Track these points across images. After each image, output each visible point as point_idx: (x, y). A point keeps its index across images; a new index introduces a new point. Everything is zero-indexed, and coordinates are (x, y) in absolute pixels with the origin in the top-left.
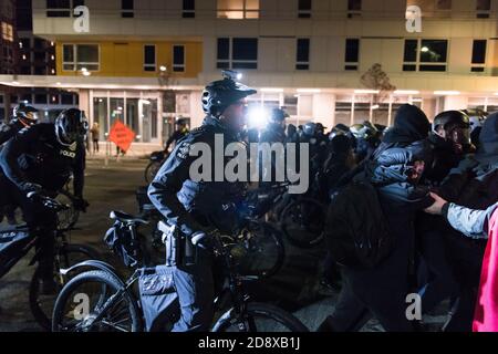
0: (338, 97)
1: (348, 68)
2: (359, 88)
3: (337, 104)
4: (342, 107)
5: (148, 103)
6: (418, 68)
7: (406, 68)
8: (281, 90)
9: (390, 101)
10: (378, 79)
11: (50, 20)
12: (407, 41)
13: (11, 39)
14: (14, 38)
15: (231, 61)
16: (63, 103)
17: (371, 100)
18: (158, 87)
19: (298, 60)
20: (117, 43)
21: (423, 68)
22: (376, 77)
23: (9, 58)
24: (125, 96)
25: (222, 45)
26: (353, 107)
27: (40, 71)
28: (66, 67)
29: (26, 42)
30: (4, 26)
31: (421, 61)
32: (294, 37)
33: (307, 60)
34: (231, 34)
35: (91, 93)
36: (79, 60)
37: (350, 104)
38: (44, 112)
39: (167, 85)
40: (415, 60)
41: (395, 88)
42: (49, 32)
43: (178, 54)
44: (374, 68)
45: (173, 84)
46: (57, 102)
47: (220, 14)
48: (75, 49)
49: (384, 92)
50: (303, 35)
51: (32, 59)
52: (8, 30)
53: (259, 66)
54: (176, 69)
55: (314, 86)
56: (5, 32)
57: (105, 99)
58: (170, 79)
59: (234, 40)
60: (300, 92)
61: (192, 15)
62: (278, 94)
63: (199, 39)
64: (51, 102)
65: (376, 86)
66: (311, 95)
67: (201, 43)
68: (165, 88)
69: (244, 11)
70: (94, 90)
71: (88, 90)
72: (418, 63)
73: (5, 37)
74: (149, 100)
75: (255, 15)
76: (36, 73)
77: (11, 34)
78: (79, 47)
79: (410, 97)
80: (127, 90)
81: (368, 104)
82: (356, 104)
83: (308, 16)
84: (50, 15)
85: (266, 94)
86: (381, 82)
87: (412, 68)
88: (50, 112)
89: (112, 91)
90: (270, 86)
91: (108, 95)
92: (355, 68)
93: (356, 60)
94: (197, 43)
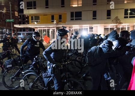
0: (105, 26)
1: (107, 18)
2: (111, 24)
3: (105, 29)
4: (106, 29)
5: (52, 30)
6: (129, 17)
7: (125, 17)
8: (88, 25)
9: (120, 27)
10: (117, 21)
11: (28, 10)
12: (125, 10)
13: (17, 16)
14: (18, 15)
15: (74, 18)
16: (30, 31)
17: (115, 27)
18: (56, 26)
19: (93, 17)
20: (44, 15)
21: (130, 17)
22: (117, 20)
23: (17, 20)
24: (46, 29)
25: (72, 14)
26: (109, 29)
27: (24, 23)
28: (32, 22)
29: (20, 16)
30: (16, 12)
31: (130, 15)
32: (92, 10)
33: (96, 17)
34: (74, 11)
35: (38, 28)
36: (35, 20)
37: (108, 28)
38: (25, 34)
39: (58, 25)
40: (128, 15)
41: (122, 23)
42: (28, 13)
43: (60, 17)
44: (116, 18)
45: (60, 25)
46: (28, 31)
47: (71, 5)
48: (34, 17)
49: (119, 25)
50: (94, 10)
51: (22, 20)
52: (17, 13)
53: (82, 19)
54: (60, 21)
55: (98, 24)
56: (16, 14)
57: (41, 30)
58: (59, 24)
59: (75, 12)
60: (94, 26)
61: (64, 6)
62: (87, 27)
63: (66, 13)
64: (27, 31)
65: (117, 23)
66: (97, 26)
67: (66, 14)
68: (57, 26)
69: (78, 4)
70: (39, 27)
71: (37, 28)
72: (129, 16)
73: (16, 15)
74: (52, 29)
75: (81, 5)
76: (23, 24)
77: (17, 14)
78: (35, 17)
79: (126, 26)
80: (47, 27)
81: (114, 28)
82: (110, 28)
83: (96, 4)
84: (28, 9)
85: (84, 27)
86: (118, 22)
87: (127, 17)
88: (26, 34)
89: (43, 27)
90: (86, 24)
91: (42, 29)
92: (110, 18)
93: (110, 16)
94: (65, 14)
